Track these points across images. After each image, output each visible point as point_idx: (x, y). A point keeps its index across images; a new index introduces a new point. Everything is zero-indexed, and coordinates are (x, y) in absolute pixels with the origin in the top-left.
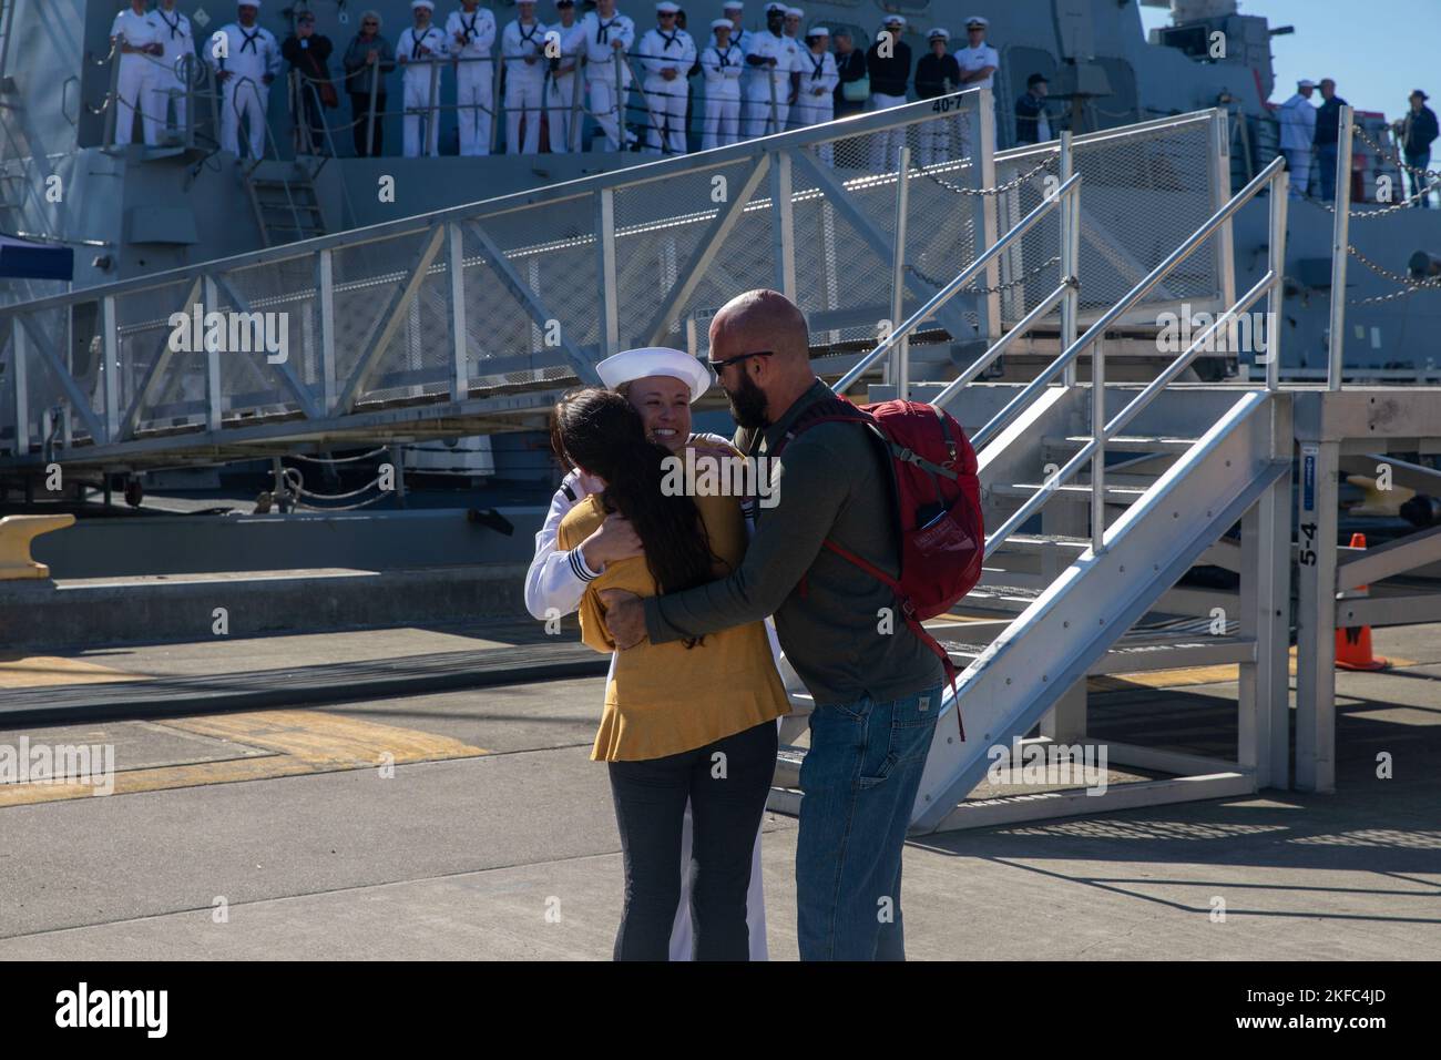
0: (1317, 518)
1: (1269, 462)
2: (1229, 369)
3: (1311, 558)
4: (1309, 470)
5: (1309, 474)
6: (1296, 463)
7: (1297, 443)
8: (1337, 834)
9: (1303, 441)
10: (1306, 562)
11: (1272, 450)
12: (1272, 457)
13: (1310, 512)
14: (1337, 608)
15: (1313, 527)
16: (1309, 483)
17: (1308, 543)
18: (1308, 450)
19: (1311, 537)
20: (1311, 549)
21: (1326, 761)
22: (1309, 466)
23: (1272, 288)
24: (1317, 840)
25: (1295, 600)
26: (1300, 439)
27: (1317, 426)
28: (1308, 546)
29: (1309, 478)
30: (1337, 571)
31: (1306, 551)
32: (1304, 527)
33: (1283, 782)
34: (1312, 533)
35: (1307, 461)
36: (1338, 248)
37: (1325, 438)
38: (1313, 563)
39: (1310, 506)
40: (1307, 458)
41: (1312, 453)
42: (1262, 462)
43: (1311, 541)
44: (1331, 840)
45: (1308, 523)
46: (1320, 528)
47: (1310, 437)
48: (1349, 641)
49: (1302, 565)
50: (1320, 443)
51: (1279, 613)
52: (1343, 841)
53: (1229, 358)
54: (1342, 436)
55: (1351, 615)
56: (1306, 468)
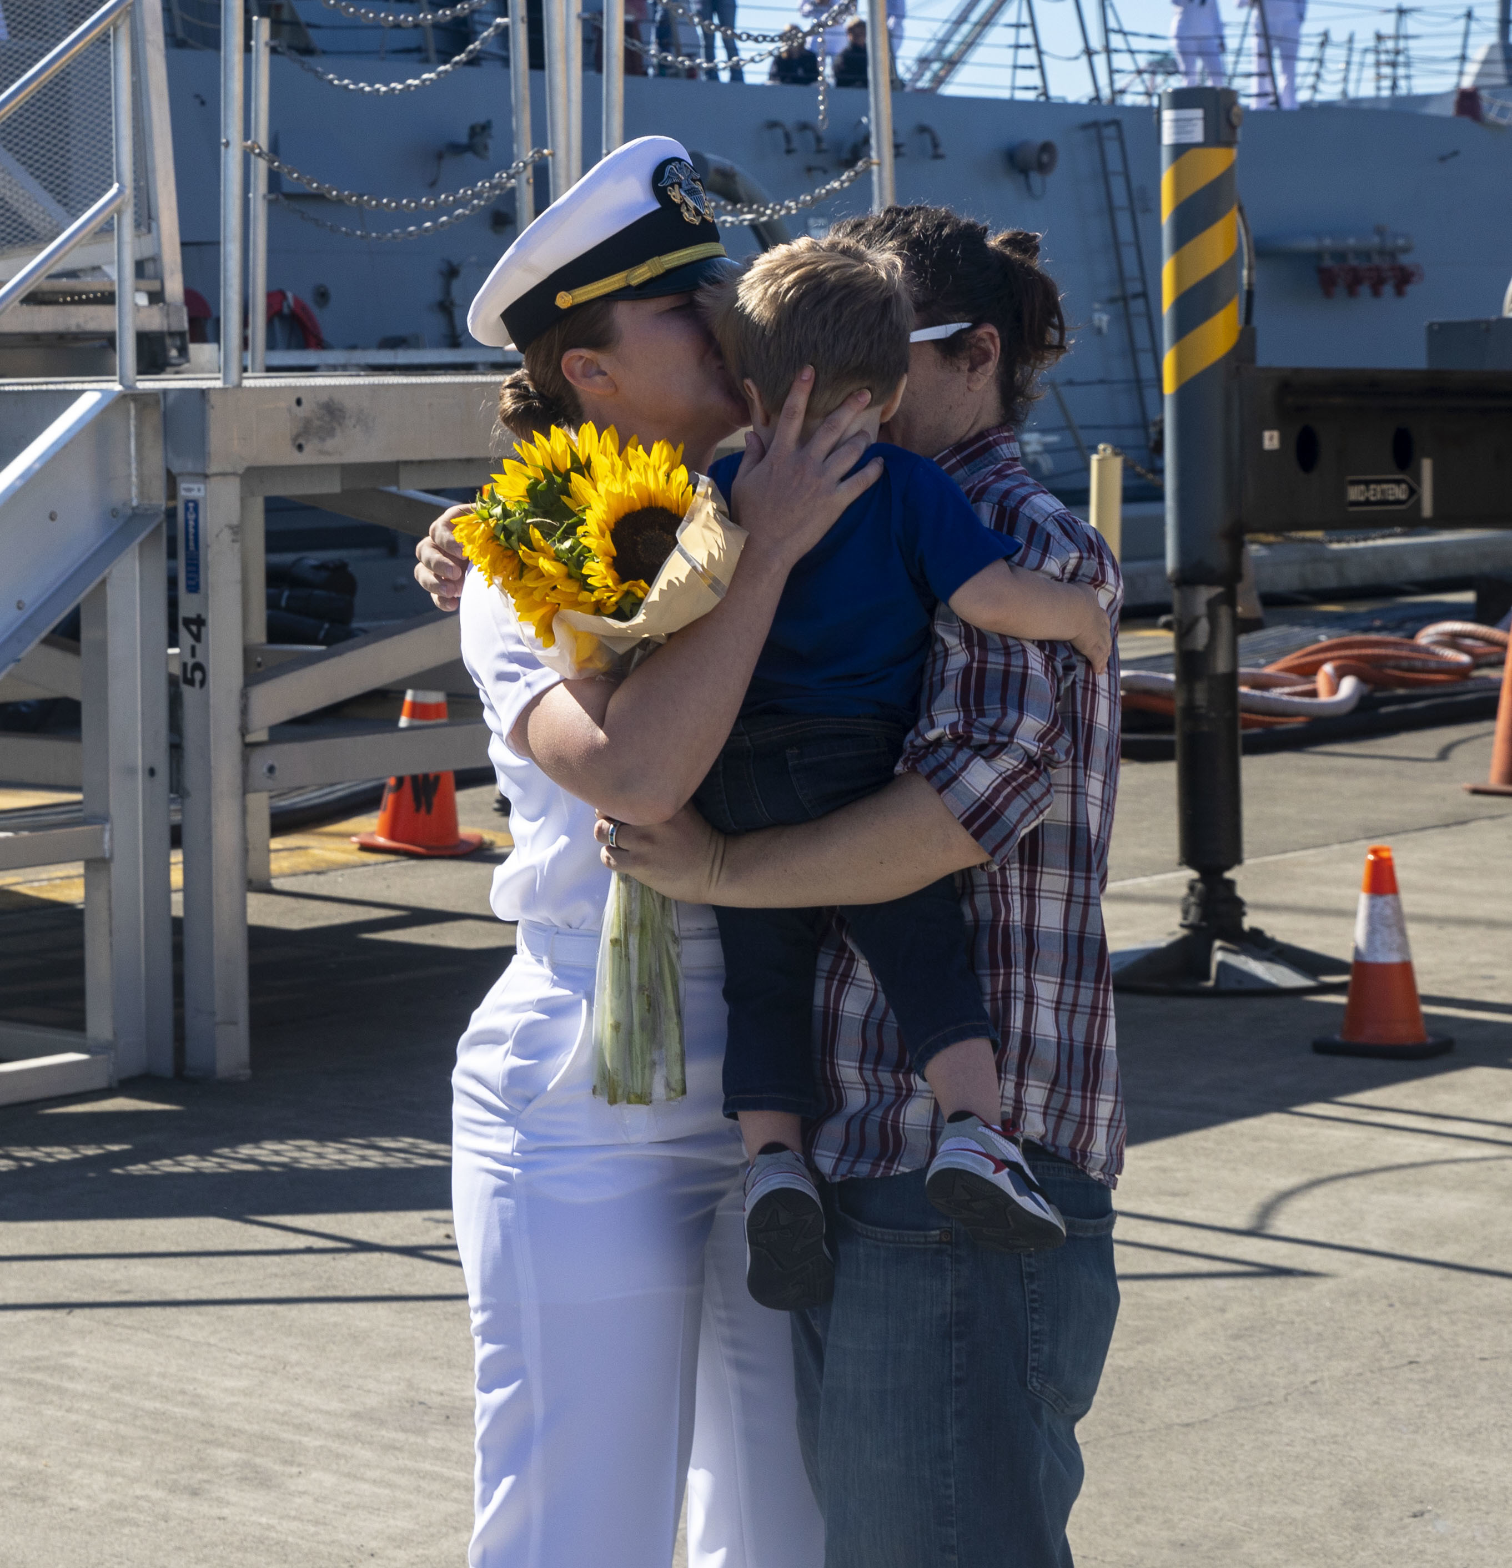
0: (206, 605)
1: (130, 512)
2: (174, 353)
3: (198, 675)
4: (191, 523)
5: (191, 530)
6: (171, 514)
7: (172, 481)
8: (203, 1153)
9: (181, 474)
10: (191, 682)
11: (134, 491)
12: (135, 503)
13: (194, 596)
14: (245, 760)
15: (200, 622)
16: (192, 544)
17: (193, 649)
18: (189, 490)
19: (197, 638)
20: (199, 658)
21: (235, 1023)
22: (191, 517)
23: (119, 212)
24: (166, 1166)
25: (176, 749)
26: (175, 470)
27: (200, 447)
28: (193, 654)
29: (191, 537)
30: (245, 695)
31: (190, 662)
32: (187, 622)
33: (165, 1065)
34: (199, 630)
35: (187, 509)
36: (227, 144)
37: (213, 468)
38: (203, 683)
39: (194, 587)
40: (187, 502)
41: (194, 494)
42: (114, 513)
43: (198, 646)
44: (190, 1163)
45: (192, 615)
46: (210, 622)
47: (190, 466)
48: (418, 809)
49: (185, 689)
50: (206, 476)
51: (152, 772)
52: (209, 1165)
53: (172, 334)
54: (246, 464)
55: (271, 769)
56: (187, 521)
